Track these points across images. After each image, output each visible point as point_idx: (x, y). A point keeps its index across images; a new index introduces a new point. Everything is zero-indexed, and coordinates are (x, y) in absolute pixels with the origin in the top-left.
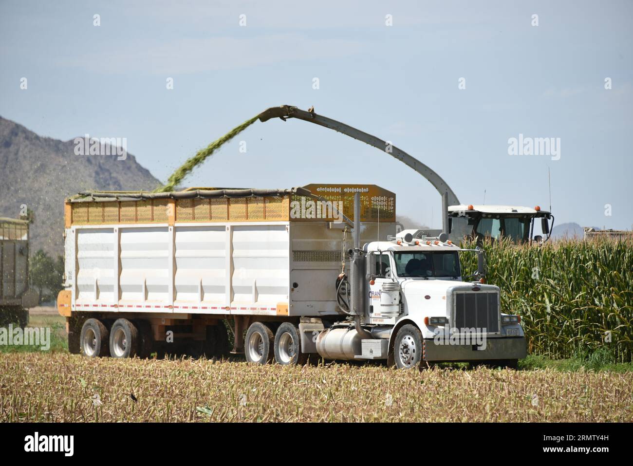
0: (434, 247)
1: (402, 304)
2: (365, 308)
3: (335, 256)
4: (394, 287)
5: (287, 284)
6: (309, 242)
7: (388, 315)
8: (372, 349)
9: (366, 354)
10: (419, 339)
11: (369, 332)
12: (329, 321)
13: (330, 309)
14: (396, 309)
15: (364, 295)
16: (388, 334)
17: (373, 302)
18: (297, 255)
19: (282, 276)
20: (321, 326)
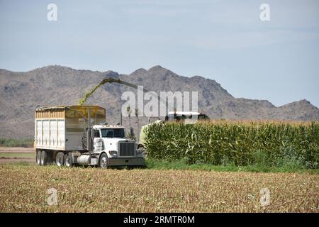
0: (115, 127)
1: (103, 146)
2: (92, 148)
3: (82, 130)
4: (100, 141)
5: (64, 140)
6: (72, 125)
7: (98, 150)
8: (94, 162)
9: (92, 164)
10: (107, 158)
11: (93, 156)
12: (83, 152)
13: (81, 148)
14: (101, 148)
15: (92, 143)
16: (98, 157)
17: (95, 146)
18: (67, 130)
19: (62, 136)
20: (80, 154)
